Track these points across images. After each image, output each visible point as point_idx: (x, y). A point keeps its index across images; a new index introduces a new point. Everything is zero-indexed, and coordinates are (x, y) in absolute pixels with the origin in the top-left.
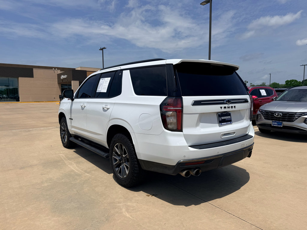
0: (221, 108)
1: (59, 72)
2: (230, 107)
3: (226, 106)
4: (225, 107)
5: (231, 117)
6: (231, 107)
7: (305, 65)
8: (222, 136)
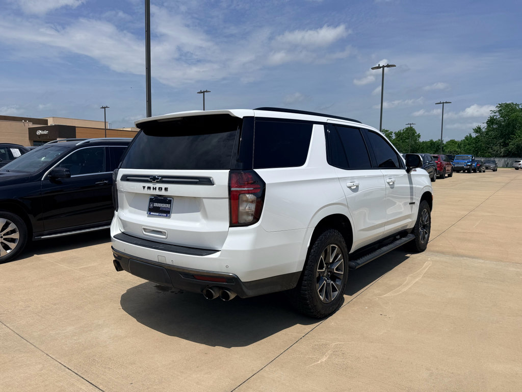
0: (144, 187)
1: (31, 125)
2: (157, 189)
3: (151, 185)
4: (149, 188)
5: (170, 206)
6: (159, 188)
7: (443, 103)
8: (145, 232)
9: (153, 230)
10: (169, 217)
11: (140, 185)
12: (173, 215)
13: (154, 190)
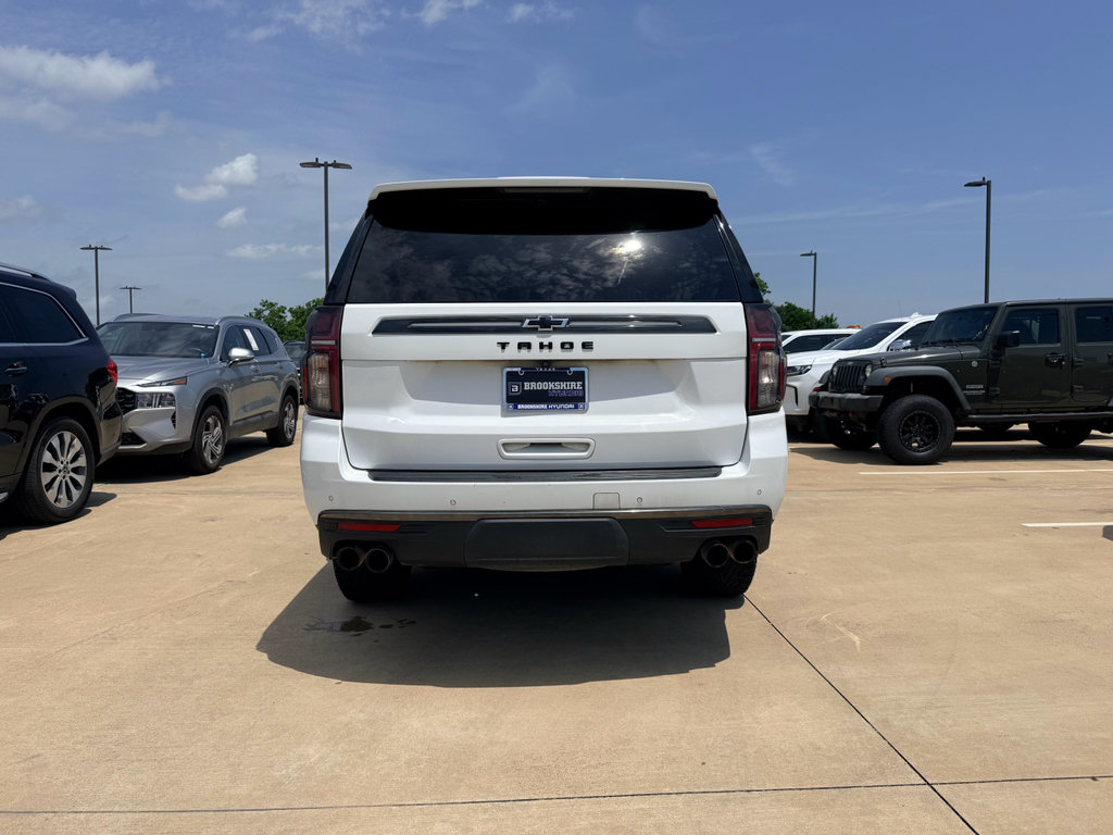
0: (503, 345)
2: (557, 346)
3: (533, 338)
4: (524, 345)
5: (583, 385)
6: (563, 343)
8: (507, 451)
9: (532, 444)
10: (585, 410)
11: (491, 341)
12: (592, 405)
13: (546, 351)
